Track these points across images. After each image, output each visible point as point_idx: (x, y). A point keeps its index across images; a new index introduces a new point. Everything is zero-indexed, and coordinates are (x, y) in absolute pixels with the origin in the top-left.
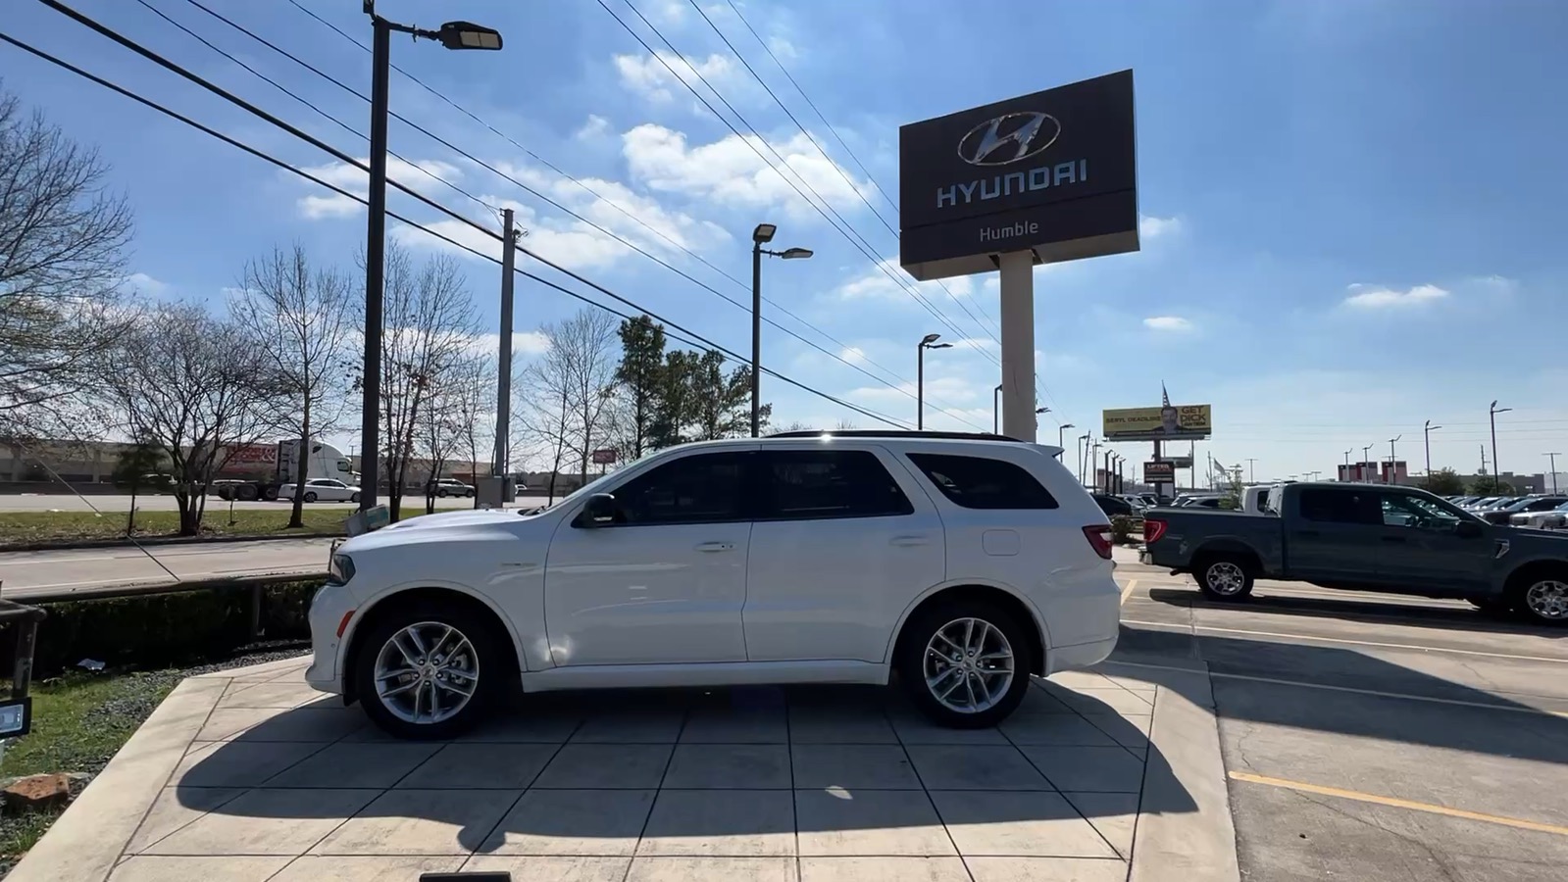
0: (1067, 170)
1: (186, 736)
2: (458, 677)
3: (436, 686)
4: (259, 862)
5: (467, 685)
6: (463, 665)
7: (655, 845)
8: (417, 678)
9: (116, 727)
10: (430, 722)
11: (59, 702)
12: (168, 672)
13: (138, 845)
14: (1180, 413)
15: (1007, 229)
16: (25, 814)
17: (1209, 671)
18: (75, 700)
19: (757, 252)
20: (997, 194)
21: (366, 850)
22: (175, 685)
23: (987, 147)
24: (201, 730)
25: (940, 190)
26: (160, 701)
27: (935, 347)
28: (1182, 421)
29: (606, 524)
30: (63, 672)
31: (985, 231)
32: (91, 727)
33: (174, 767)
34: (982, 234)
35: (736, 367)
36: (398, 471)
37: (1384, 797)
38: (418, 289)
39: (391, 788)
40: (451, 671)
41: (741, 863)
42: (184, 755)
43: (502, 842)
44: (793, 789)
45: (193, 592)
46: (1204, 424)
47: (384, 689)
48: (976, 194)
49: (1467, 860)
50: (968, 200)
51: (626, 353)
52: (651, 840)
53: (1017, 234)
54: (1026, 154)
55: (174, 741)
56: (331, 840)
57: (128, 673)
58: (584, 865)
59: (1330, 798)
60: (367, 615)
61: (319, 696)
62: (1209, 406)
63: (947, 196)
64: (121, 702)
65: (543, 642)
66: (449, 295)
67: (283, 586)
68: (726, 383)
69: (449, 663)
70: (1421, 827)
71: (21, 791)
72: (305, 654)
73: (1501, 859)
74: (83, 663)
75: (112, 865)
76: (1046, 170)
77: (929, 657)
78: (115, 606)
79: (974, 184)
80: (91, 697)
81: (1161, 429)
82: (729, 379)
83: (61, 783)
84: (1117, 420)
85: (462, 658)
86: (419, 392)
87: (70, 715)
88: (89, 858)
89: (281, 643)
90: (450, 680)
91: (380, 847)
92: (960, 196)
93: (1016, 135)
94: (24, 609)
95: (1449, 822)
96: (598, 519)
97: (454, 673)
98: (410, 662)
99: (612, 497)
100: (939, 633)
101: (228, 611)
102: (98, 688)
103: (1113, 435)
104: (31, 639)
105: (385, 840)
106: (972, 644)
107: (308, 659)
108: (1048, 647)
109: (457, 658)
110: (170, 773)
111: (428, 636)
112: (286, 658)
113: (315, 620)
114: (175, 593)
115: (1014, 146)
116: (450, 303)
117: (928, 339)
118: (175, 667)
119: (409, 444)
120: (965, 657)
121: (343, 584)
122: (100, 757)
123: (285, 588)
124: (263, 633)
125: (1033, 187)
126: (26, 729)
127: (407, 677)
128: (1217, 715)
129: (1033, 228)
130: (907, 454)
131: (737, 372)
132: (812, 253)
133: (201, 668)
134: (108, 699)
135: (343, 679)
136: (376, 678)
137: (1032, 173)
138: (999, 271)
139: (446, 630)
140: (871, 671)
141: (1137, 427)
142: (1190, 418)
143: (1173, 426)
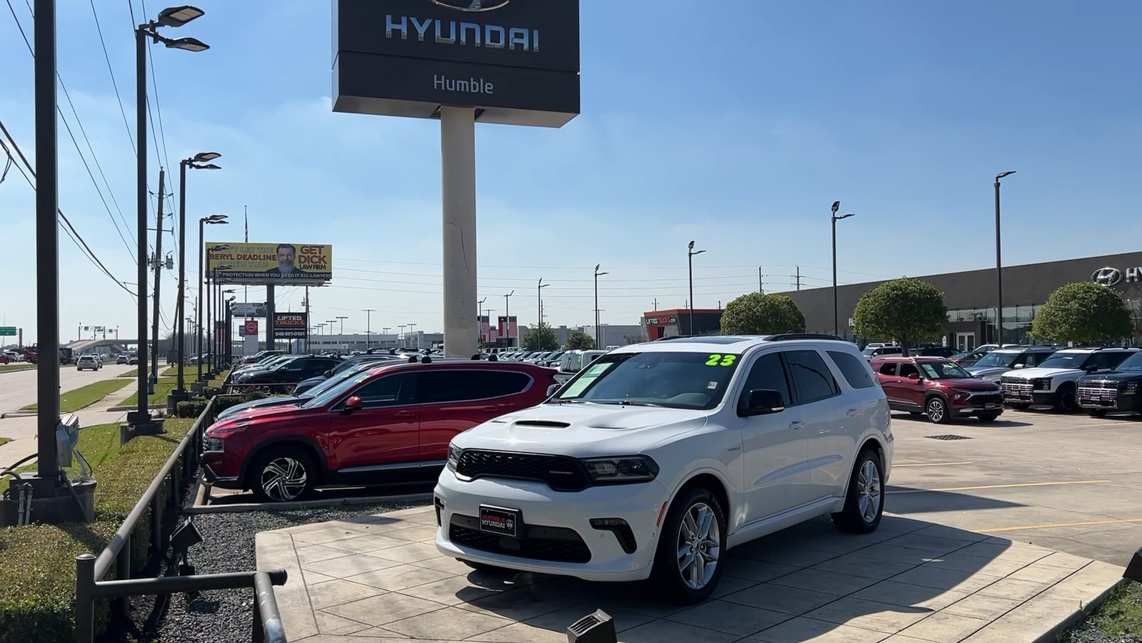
0: (521, 36)
14: (298, 253)
15: (463, 82)
20: (452, 40)
25: (389, 18)
27: (198, 167)
28: (300, 262)
31: (439, 79)
34: (436, 82)
46: (325, 267)
48: (430, 32)
50: (421, 38)
53: (472, 91)
54: (482, 6)
62: (330, 247)
63: (396, 26)
76: (502, 30)
79: (428, 22)
81: (276, 270)
84: (223, 256)
92: (412, 30)
100: (861, 473)
117: (199, 157)
125: (489, 44)
129: (489, 88)
132: (208, 47)
135: (654, 564)
137: (489, 28)
138: (440, 121)
139: (703, 509)
140: (838, 504)
141: (249, 266)
142: (309, 259)
143: (290, 268)
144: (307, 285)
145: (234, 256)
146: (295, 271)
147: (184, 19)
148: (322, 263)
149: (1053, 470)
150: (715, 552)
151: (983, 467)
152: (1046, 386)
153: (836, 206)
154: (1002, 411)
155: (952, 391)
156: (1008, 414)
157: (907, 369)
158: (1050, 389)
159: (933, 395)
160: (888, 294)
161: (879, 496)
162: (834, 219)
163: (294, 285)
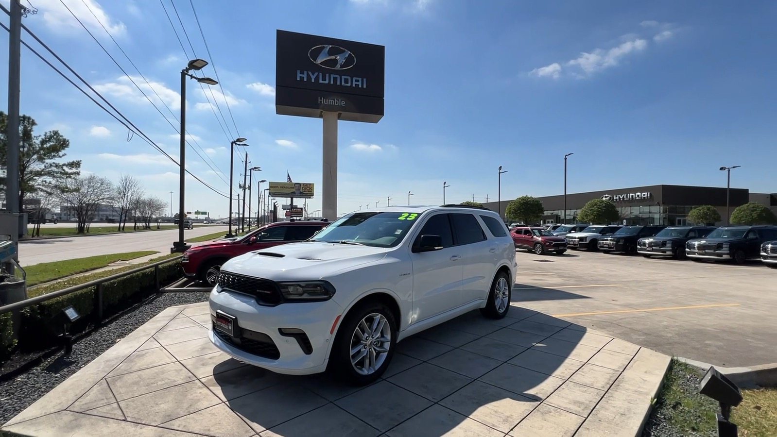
0: (358, 81)
8: (366, 348)
14: (302, 186)
15: (331, 101)
20: (327, 82)
23: (323, 58)
25: (298, 72)
27: (239, 145)
28: (303, 189)
31: (321, 99)
34: (319, 100)
39: (435, 402)
46: (311, 192)
48: (317, 78)
50: (313, 81)
53: (336, 104)
54: (341, 68)
60: (346, 316)
62: (313, 184)
63: (302, 75)
76: (349, 78)
77: (496, 294)
79: (316, 74)
81: (294, 192)
84: (275, 187)
92: (309, 77)
100: (497, 285)
103: (273, 194)
106: (502, 287)
115: (335, 62)
117: (238, 140)
120: (501, 293)
125: (343, 84)
129: (343, 103)
130: (480, 215)
132: (216, 83)
135: (329, 361)
136: (350, 355)
137: (343, 77)
138: (322, 119)
139: (377, 317)
140: (483, 303)
141: (284, 191)
142: (306, 189)
143: (299, 192)
144: (305, 198)
145: (279, 187)
146: (301, 193)
147: (200, 66)
149: (593, 278)
150: (387, 346)
151: (561, 276)
152: (584, 240)
153: (500, 168)
154: (566, 250)
155: (546, 241)
156: (569, 252)
157: (527, 232)
158: (586, 241)
159: (538, 243)
160: (520, 202)
161: (508, 297)
162: (500, 173)
163: (300, 198)
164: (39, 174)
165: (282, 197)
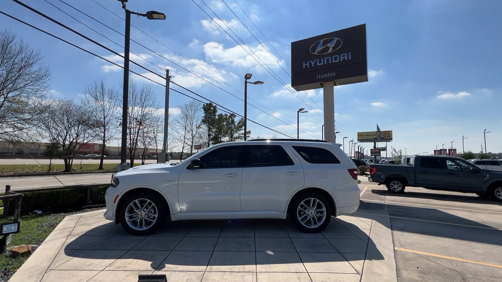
0: (344, 56)
1: (67, 234)
2: (151, 216)
3: (145, 219)
4: (89, 272)
5: (154, 218)
6: (153, 212)
7: (212, 268)
8: (138, 216)
9: (45, 231)
10: (142, 230)
11: (28, 223)
12: (61, 214)
13: (52, 267)
14: (382, 133)
15: (325, 75)
16: (18, 257)
17: (390, 216)
18: (33, 222)
19: (246, 82)
20: (322, 64)
21: (122, 269)
22: (63, 218)
23: (319, 49)
24: (71, 232)
25: (304, 63)
26: (59, 223)
28: (383, 135)
29: (197, 168)
30: (29, 214)
32: (38, 231)
33: (63, 243)
34: (317, 76)
35: (240, 119)
36: (133, 152)
37: (445, 256)
38: (139, 94)
39: (130, 250)
40: (149, 214)
41: (239, 274)
42: (66, 240)
43: (164, 267)
44: (255, 251)
45: (69, 189)
46: (390, 137)
47: (128, 219)
48: (316, 63)
49: (471, 276)
50: (313, 66)
51: (205, 114)
52: (211, 266)
53: (329, 76)
54: (331, 51)
55: (63, 235)
56: (112, 266)
57: (49, 214)
58: (189, 274)
59: (427, 256)
60: (123, 196)
61: (108, 222)
62: (392, 131)
63: (306, 64)
64: (47, 223)
65: (177, 205)
66: (149, 96)
67: (97, 188)
68: (236, 124)
69: (148, 211)
70: (457, 266)
71: (17, 250)
72: (104, 209)
73: (482, 276)
74: (35, 211)
75: (44, 273)
76: (338, 56)
77: (299, 210)
78: (45, 193)
79: (315, 60)
80: (38, 222)
81: (376, 138)
82: (237, 123)
83: (29, 248)
84: (362, 135)
85: (152, 210)
86: (140, 126)
87: (31, 227)
88: (38, 271)
89: (96, 205)
90: (149, 216)
91: (126, 268)
92: (310, 64)
93: (328, 45)
94: (17, 194)
95: (466, 264)
96: (195, 167)
97: (150, 214)
98: (136, 211)
99: (199, 160)
100: (302, 203)
101: (80, 195)
102: (40, 219)
103: (360, 140)
104: (20, 203)
105: (128, 266)
106: (313, 206)
107: (105, 210)
108: (337, 207)
109: (151, 210)
110: (62, 245)
111: (142, 203)
112: (98, 210)
113: (107, 198)
114: (64, 190)
115: (328, 48)
116: (150, 99)
118: (64, 212)
119: (136, 143)
120: (311, 210)
121: (115, 187)
122: (41, 240)
123: (98, 188)
124: (91, 202)
125: (334, 61)
126: (18, 231)
127: (135, 216)
128: (392, 229)
129: (334, 74)
130: (292, 146)
131: (240, 120)
132: (263, 82)
133: (72, 213)
134: (43, 222)
135: (115, 216)
136: (126, 216)
137: (333, 57)
138: (322, 88)
139: (148, 201)
140: (281, 215)
141: (368, 138)
142: (386, 135)
143: (380, 137)
144: (386, 142)
145: (365, 135)
146: (382, 138)
147: (250, 77)
148: (389, 136)
150: (156, 219)
163: (382, 142)
164: (236, 138)
165: (368, 142)
